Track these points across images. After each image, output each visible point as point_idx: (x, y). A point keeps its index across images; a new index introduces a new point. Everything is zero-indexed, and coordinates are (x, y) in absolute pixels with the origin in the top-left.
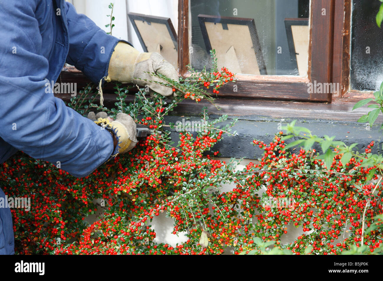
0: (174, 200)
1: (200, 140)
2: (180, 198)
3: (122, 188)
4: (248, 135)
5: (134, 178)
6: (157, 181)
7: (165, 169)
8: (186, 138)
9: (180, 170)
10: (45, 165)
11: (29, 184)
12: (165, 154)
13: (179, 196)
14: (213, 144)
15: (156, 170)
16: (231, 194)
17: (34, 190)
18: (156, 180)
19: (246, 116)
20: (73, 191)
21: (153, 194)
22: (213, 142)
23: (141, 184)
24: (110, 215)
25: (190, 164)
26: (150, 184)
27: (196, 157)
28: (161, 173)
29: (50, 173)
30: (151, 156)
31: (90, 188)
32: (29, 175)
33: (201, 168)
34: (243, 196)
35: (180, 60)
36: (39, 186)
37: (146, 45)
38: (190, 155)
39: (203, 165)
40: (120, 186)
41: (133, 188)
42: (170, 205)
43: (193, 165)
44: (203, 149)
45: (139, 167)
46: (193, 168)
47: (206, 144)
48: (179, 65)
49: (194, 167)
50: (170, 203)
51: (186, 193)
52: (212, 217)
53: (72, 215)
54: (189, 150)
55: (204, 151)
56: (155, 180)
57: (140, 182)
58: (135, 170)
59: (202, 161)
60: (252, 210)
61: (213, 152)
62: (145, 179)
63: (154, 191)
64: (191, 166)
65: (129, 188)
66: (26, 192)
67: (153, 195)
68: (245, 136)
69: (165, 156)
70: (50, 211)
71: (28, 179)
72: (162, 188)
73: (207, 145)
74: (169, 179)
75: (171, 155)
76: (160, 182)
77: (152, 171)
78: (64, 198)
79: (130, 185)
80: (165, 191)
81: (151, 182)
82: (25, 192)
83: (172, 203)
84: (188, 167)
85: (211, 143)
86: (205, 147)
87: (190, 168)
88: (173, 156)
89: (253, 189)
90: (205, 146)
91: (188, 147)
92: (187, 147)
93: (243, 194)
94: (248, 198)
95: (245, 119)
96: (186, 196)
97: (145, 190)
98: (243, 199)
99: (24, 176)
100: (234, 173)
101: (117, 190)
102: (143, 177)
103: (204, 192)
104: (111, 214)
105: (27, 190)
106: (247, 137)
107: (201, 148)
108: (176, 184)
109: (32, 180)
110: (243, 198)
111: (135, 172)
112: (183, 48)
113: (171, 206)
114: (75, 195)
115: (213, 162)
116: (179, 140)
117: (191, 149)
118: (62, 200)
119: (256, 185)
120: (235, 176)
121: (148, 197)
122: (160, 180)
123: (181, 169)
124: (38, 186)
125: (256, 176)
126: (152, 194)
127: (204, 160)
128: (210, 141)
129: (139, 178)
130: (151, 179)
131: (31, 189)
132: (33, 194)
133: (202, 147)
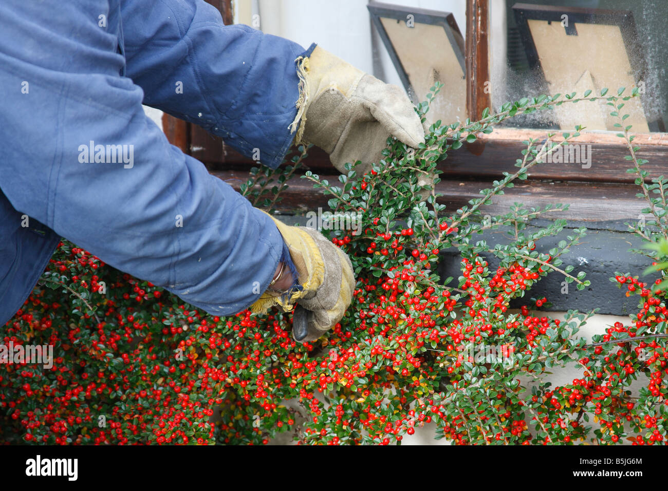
0: (446, 401)
1: (504, 274)
2: (458, 396)
3: (336, 377)
4: (609, 263)
5: (363, 356)
6: (410, 362)
7: (427, 337)
8: (474, 270)
9: (460, 340)
10: (185, 328)
11: (150, 367)
12: (429, 305)
13: (456, 392)
14: (530, 284)
15: (409, 339)
16: (569, 391)
17: (160, 381)
18: (409, 359)
19: (611, 222)
20: (240, 382)
21: (407, 389)
22: (531, 278)
23: (376, 368)
24: (319, 433)
25: (479, 327)
26: (396, 369)
27: (495, 311)
28: (420, 345)
29: (193, 345)
30: (401, 308)
31: (274, 376)
32: (152, 349)
33: (503, 335)
34: (595, 396)
35: (470, 103)
36: (171, 373)
37: (408, 71)
38: (481, 308)
39: (508, 328)
40: (333, 371)
41: (360, 377)
42: (437, 411)
43: (487, 329)
44: (508, 294)
45: (376, 330)
46: (485, 335)
47: (515, 284)
48: (468, 114)
49: (489, 332)
50: (438, 408)
51: (470, 386)
52: (533, 439)
53: (243, 434)
54: (479, 296)
55: (511, 298)
56: (407, 359)
57: (374, 364)
58: (367, 338)
59: (507, 321)
60: (619, 426)
61: (534, 299)
62: (385, 357)
63: (409, 384)
64: (482, 330)
65: (352, 377)
66: (144, 384)
67: (408, 391)
68: (602, 265)
69: (430, 308)
70: (188, 424)
71: (148, 358)
72: (425, 377)
73: (517, 285)
74: (438, 358)
75: (441, 307)
76: (418, 364)
77: (401, 341)
78: (220, 396)
79: (353, 370)
80: (430, 382)
81: (398, 363)
82: (142, 385)
83: (441, 408)
84: (475, 333)
85: (525, 282)
86: (514, 290)
87: (479, 335)
88: (445, 307)
89: (618, 379)
90: (515, 287)
91: (477, 289)
92: (475, 288)
93: (598, 390)
94: (606, 399)
95: (607, 227)
96: (470, 393)
97: (388, 382)
98: (597, 402)
99: (141, 350)
100: (573, 344)
101: (325, 381)
102: (382, 354)
103: (509, 384)
104: (318, 431)
105: (146, 381)
106: (606, 266)
107: (507, 293)
108: (453, 369)
109: (157, 358)
110: (596, 399)
111: (367, 340)
112: (478, 76)
113: (439, 414)
114: (245, 390)
115: (530, 323)
116: (462, 274)
117: (484, 292)
118: (215, 402)
119: (624, 372)
120: (576, 350)
121: (396, 396)
122: (417, 359)
123: (461, 336)
124: (170, 371)
125: (626, 352)
126: (405, 388)
127: (512, 318)
128: (525, 278)
129: (372, 356)
130: (398, 358)
131: (154, 378)
132: (157, 388)
133: (508, 290)
